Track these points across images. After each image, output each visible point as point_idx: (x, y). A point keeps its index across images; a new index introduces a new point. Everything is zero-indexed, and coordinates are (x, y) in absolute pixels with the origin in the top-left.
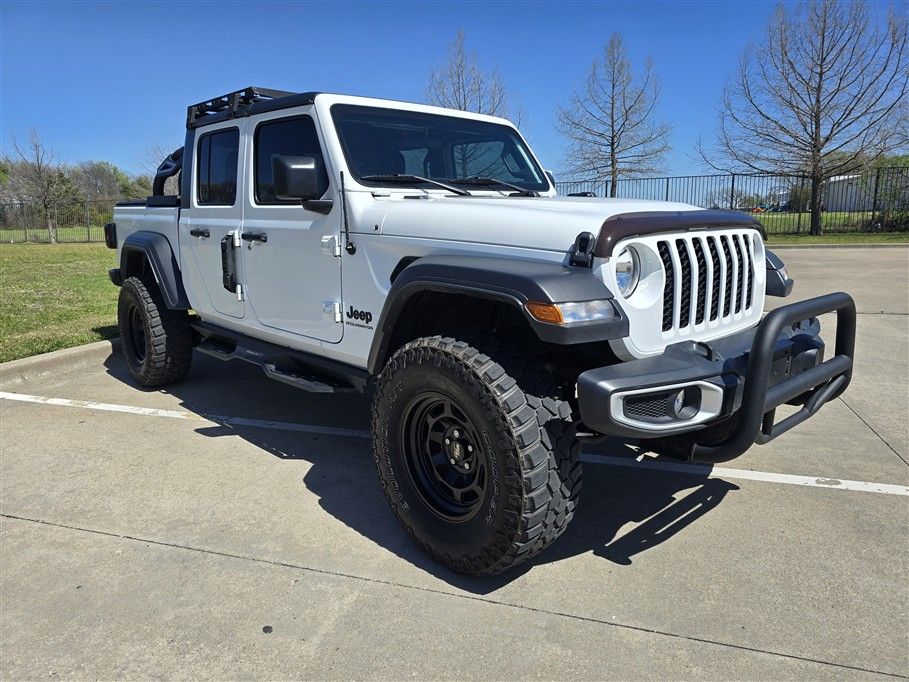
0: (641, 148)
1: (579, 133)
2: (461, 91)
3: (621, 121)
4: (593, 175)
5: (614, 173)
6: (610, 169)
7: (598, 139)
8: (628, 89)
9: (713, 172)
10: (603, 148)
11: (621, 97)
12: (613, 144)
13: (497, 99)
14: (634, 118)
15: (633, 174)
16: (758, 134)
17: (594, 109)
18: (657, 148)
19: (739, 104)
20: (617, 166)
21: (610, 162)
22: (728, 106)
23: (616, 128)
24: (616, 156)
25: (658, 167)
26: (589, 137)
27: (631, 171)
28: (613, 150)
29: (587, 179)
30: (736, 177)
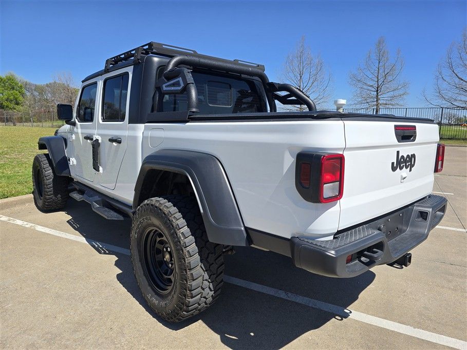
0: (392, 93)
1: (360, 85)
2: (302, 64)
3: (382, 80)
4: (366, 106)
5: (377, 105)
6: (375, 103)
7: (370, 88)
8: (387, 64)
9: (431, 106)
10: (372, 93)
11: (383, 68)
12: (377, 91)
13: (319, 68)
14: (389, 78)
15: (387, 106)
16: (457, 87)
17: (368, 73)
18: (401, 93)
19: (447, 73)
20: (380, 102)
21: (376, 100)
22: (440, 73)
23: (380, 83)
24: (379, 97)
25: (401, 103)
26: (365, 87)
27: (386, 104)
28: (377, 94)
29: (363, 107)
30: (444, 109)
